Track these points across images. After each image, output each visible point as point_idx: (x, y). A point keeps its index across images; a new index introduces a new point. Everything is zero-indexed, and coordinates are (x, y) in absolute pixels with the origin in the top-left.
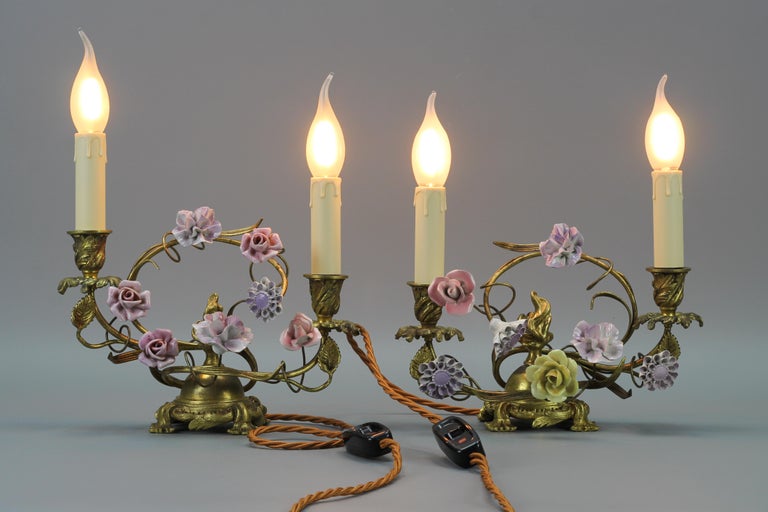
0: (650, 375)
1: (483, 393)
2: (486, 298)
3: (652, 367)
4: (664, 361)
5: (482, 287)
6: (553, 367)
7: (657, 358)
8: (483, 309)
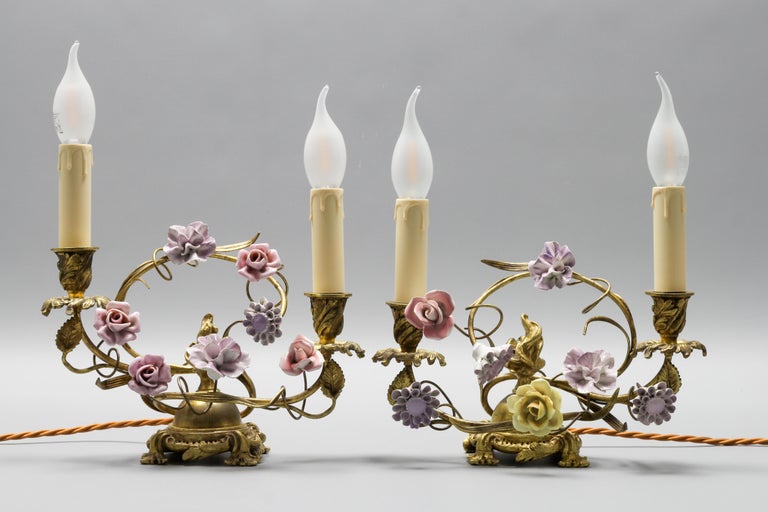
0: (644, 409)
1: (464, 423)
2: (471, 321)
3: (646, 400)
4: (659, 394)
5: (467, 309)
6: (536, 399)
7: (652, 390)
8: (467, 332)
